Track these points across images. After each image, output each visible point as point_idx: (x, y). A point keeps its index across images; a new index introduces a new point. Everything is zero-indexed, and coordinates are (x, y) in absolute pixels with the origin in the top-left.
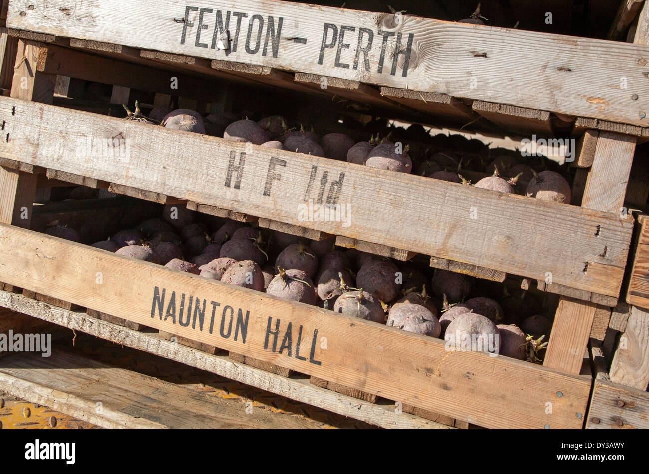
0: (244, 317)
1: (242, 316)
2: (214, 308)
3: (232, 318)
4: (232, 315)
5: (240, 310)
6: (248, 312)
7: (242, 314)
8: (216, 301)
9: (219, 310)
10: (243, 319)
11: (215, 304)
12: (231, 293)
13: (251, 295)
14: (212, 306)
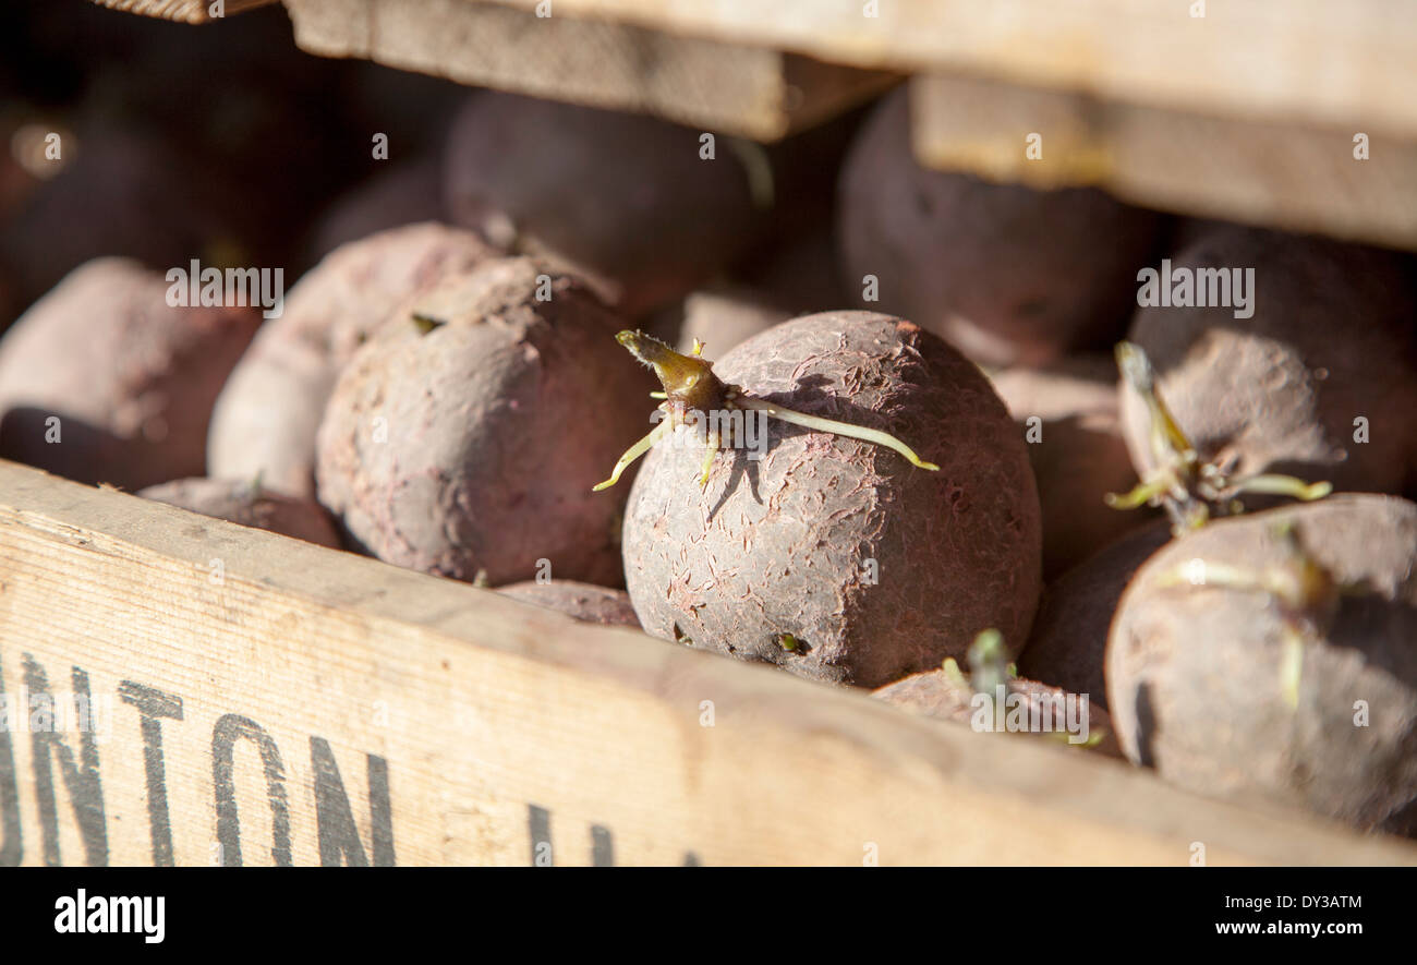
0: (360, 807)
1: (343, 799)
2: (151, 731)
3: (280, 809)
4: (276, 790)
5: (320, 749)
6: (377, 766)
7: (338, 782)
8: (156, 684)
9: (186, 746)
10: (357, 818)
11: (152, 706)
12: (231, 616)
13: (366, 629)
14: (133, 715)
